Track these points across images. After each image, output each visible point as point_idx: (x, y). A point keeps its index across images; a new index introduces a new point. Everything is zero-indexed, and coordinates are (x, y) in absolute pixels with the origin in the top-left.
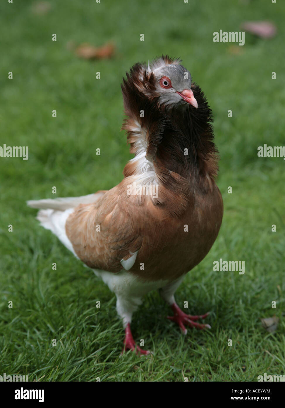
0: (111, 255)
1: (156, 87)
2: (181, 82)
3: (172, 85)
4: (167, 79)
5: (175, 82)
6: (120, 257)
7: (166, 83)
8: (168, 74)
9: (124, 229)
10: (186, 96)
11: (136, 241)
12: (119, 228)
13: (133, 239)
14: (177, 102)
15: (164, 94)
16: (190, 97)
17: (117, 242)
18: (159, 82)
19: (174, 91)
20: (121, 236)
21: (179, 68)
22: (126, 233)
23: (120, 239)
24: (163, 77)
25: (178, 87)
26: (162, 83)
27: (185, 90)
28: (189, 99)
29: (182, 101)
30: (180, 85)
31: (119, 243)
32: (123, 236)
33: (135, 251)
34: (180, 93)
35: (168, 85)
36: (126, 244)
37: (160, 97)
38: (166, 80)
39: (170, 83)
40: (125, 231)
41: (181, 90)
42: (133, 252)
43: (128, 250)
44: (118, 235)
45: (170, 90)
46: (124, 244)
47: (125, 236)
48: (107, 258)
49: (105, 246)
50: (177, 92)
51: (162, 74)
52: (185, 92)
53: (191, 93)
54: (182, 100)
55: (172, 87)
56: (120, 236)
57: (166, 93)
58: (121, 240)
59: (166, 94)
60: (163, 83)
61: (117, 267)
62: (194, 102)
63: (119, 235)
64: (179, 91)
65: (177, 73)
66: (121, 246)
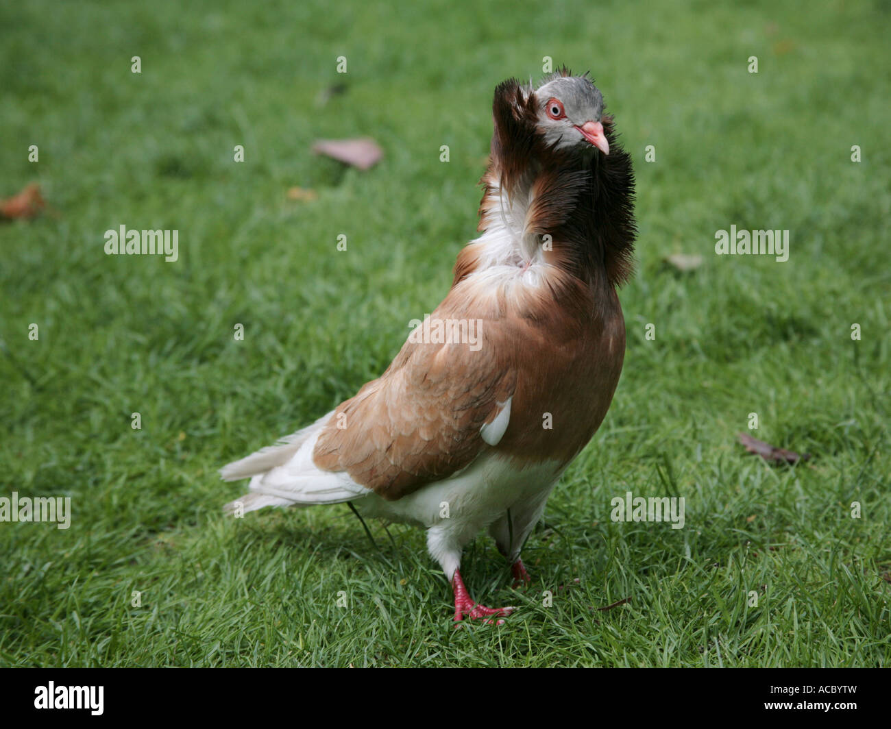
0: (458, 424)
1: (538, 116)
2: (582, 108)
3: (567, 113)
4: (558, 102)
5: (570, 109)
6: (476, 422)
7: (555, 110)
8: (559, 95)
9: (479, 361)
10: (589, 133)
11: (506, 378)
12: (469, 363)
13: (500, 376)
14: (574, 144)
15: (553, 130)
16: (596, 135)
17: (469, 391)
18: (544, 108)
19: (569, 124)
20: (476, 377)
21: (580, 83)
22: (485, 367)
23: (475, 382)
24: (551, 100)
25: (576, 117)
26: (549, 110)
27: (588, 121)
28: (594, 137)
29: (583, 143)
30: (579, 112)
31: (474, 393)
32: (480, 373)
33: (507, 399)
34: (580, 127)
35: (559, 114)
36: (487, 389)
37: (545, 134)
38: (556, 106)
39: (563, 110)
40: (482, 364)
41: (580, 123)
42: (503, 401)
43: (494, 399)
44: (469, 375)
45: (563, 123)
46: (483, 390)
47: (483, 373)
48: (449, 437)
49: (442, 414)
50: (575, 126)
51: (549, 95)
52: (588, 126)
53: (599, 127)
54: (583, 140)
55: (566, 117)
56: (473, 377)
57: (555, 128)
58: (477, 384)
59: (556, 130)
60: (551, 110)
61: (470, 448)
62: (603, 143)
63: (471, 376)
64: (578, 124)
65: (574, 92)
66: (478, 395)
